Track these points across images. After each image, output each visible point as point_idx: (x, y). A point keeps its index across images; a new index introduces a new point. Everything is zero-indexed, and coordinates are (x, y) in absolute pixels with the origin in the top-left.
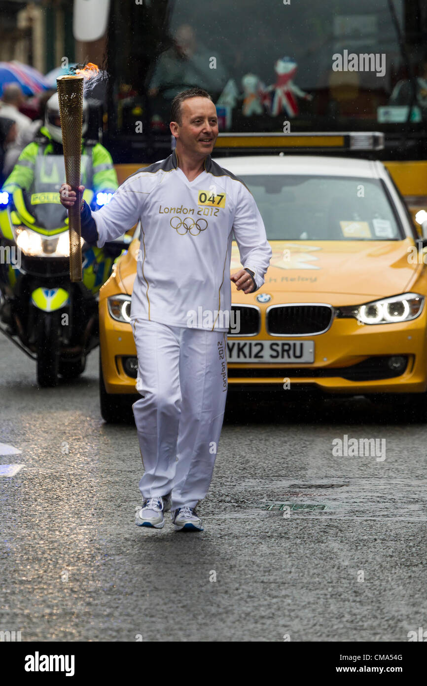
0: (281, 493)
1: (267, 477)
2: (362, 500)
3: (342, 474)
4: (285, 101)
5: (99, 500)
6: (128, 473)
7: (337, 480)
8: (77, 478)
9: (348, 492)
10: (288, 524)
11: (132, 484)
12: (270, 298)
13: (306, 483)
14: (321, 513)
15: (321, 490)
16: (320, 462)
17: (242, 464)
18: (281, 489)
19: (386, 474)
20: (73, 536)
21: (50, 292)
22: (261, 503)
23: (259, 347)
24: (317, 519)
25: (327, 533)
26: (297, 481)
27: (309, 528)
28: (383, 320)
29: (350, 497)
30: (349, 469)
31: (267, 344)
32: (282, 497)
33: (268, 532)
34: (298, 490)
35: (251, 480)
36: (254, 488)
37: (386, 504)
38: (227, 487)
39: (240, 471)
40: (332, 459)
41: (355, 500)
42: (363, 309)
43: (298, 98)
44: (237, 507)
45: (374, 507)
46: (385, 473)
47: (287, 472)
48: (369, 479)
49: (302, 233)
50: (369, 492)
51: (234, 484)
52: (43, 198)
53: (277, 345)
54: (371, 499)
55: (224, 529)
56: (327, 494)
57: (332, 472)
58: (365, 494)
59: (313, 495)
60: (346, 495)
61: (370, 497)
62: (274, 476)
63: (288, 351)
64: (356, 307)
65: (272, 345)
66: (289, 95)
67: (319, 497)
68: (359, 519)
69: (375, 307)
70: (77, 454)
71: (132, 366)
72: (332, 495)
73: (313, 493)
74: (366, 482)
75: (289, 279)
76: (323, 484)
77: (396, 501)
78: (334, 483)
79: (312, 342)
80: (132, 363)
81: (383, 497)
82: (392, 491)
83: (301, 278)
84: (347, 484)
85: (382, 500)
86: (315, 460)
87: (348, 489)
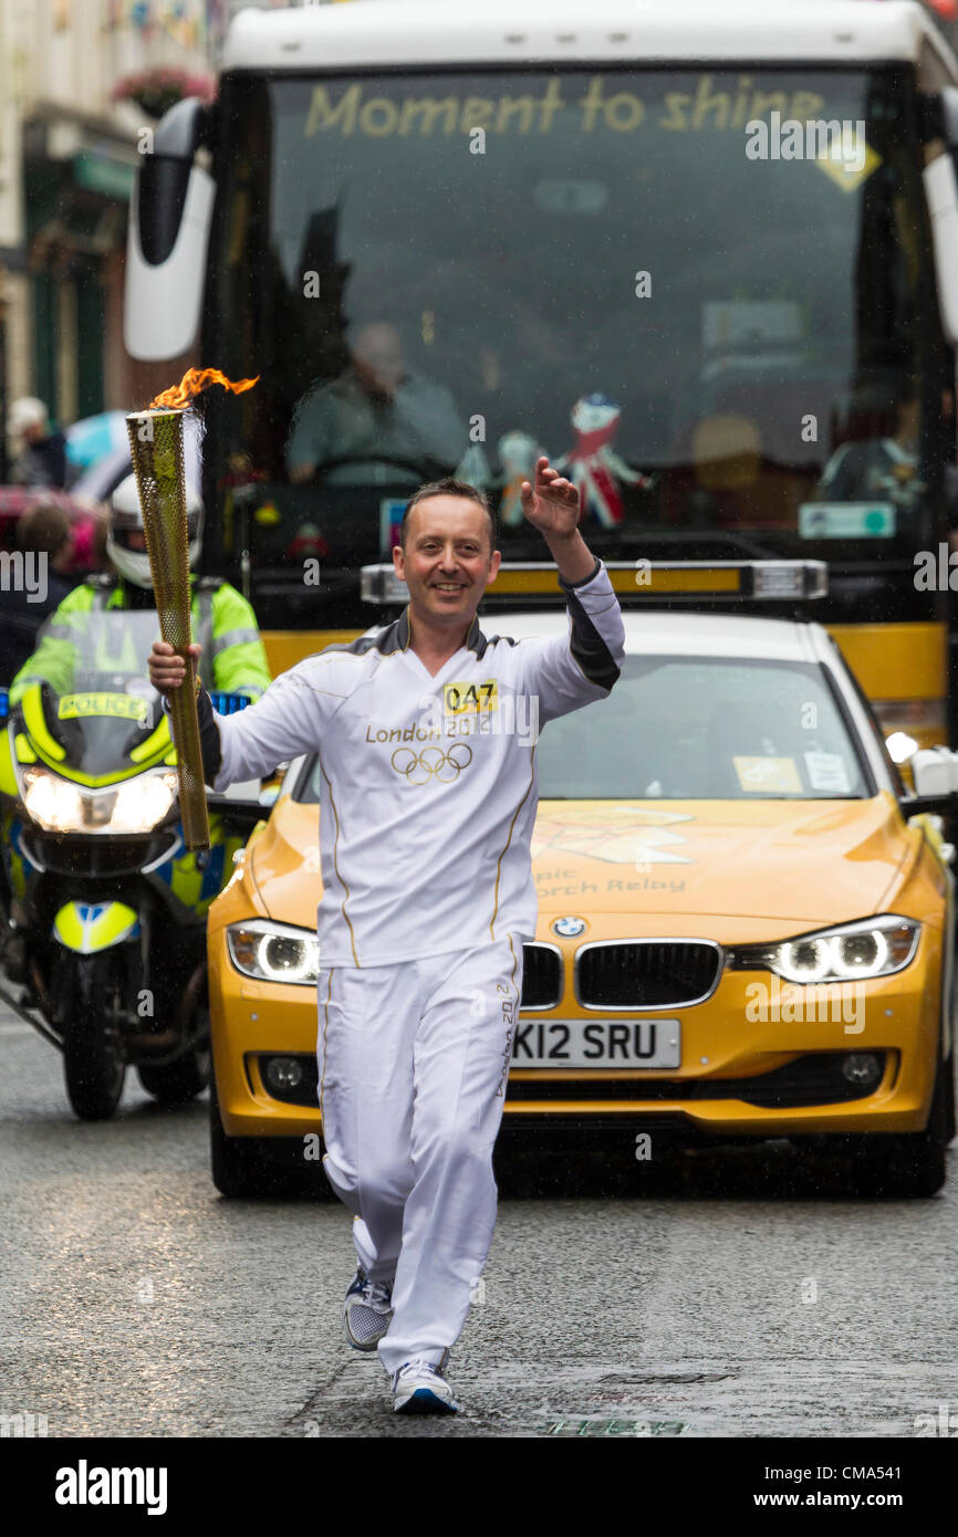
0: (581, 1395)
1: (550, 1355)
2: (769, 1411)
3: (723, 1351)
4: (593, 492)
5: (161, 1412)
6: (227, 1350)
7: (709, 1365)
8: (110, 1362)
9: (736, 1392)
11: (236, 1374)
12: (583, 927)
13: (640, 1371)
15: (674, 1387)
16: (671, 1323)
17: (490, 1328)
18: (582, 1385)
19: (825, 1351)
21: (91, 910)
22: (537, 1417)
23: (559, 1035)
26: (619, 1366)
28: (831, 974)
29: (741, 1403)
30: (737, 1338)
31: (577, 1027)
32: (583, 1403)
34: (620, 1387)
35: (512, 1365)
36: (519, 1382)
38: (457, 1381)
39: (487, 1344)
40: (701, 1316)
41: (753, 1411)
42: (787, 952)
43: (622, 483)
45: (797, 1426)
46: (821, 1347)
47: (597, 1346)
48: (784, 1363)
49: (648, 784)
50: (786, 1391)
51: (473, 1373)
52: (85, 704)
53: (600, 1029)
54: (791, 1407)
56: (689, 1396)
57: (700, 1346)
58: (776, 1396)
59: (655, 1400)
60: (732, 1399)
61: (789, 1404)
62: (565, 1356)
63: (623, 1042)
64: (774, 945)
65: (588, 1029)
66: (600, 477)
67: (671, 1404)
69: (813, 947)
70: (110, 1305)
71: (281, 1077)
72: (701, 1398)
73: (655, 1394)
74: (779, 1369)
75: (624, 885)
76: (680, 1373)
77: (847, 1412)
78: (705, 1371)
79: (676, 1023)
80: (281, 1070)
81: (818, 1403)
82: (839, 1390)
83: (650, 884)
84: (735, 1374)
85: (816, 1411)
86: (659, 1318)
87: (736, 1384)
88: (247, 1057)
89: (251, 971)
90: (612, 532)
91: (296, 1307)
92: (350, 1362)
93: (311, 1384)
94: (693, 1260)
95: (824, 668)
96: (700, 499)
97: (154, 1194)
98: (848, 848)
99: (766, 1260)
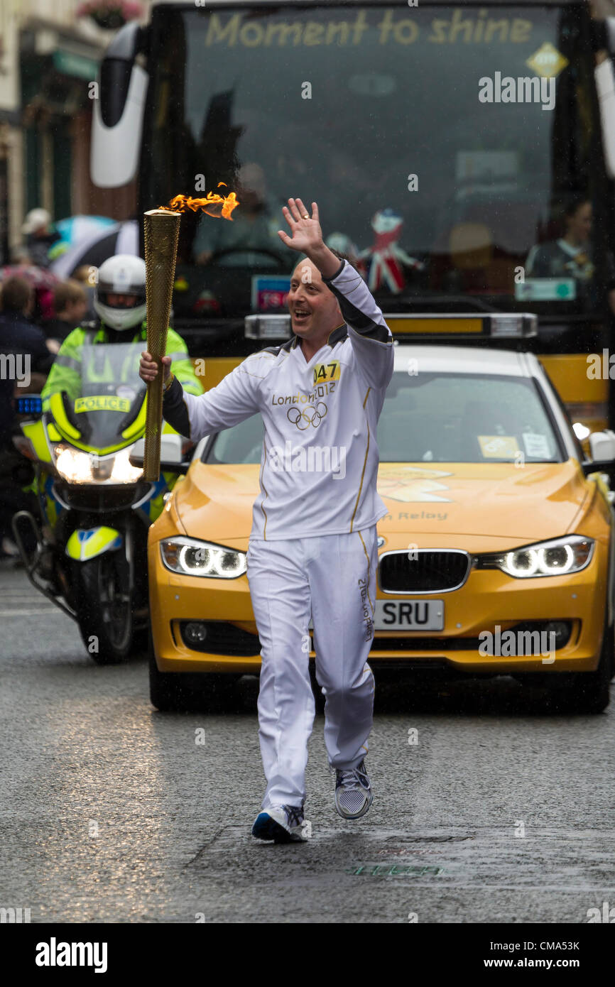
0: (374, 849)
2: (494, 860)
3: (465, 821)
4: (386, 271)
5: (104, 859)
7: (457, 830)
8: (72, 827)
9: (473, 848)
10: (385, 896)
12: (383, 541)
13: (412, 834)
14: (433, 879)
15: (433, 845)
16: (432, 804)
17: (316, 806)
18: (374, 843)
20: (65, 913)
21: (86, 533)
22: (345, 864)
24: (427, 888)
25: (443, 909)
26: (398, 831)
27: (416, 901)
28: (538, 572)
29: (476, 855)
30: (474, 814)
32: (375, 855)
33: (354, 908)
34: (399, 845)
37: (530, 865)
39: (313, 816)
40: (451, 799)
41: (483, 860)
42: (510, 557)
43: (404, 266)
44: (309, 869)
45: (512, 870)
47: (384, 818)
48: (504, 829)
49: (424, 452)
50: (505, 847)
52: (91, 404)
53: (393, 606)
54: (508, 858)
55: (290, 902)
56: (441, 851)
57: (451, 818)
58: (499, 851)
59: (421, 853)
60: (470, 852)
61: (507, 856)
62: (363, 824)
63: (408, 614)
64: (503, 554)
65: (387, 605)
66: (390, 263)
67: (431, 855)
68: (490, 889)
69: (527, 555)
70: (72, 790)
71: (193, 635)
72: (450, 852)
73: (421, 849)
74: (500, 833)
75: (409, 516)
76: (437, 836)
77: (544, 861)
78: (454, 834)
79: (441, 602)
80: (193, 630)
81: (526, 855)
82: (539, 847)
83: (425, 514)
84: (473, 836)
85: (525, 860)
86: (424, 800)
87: (473, 843)
88: (172, 622)
89: (175, 568)
90: (397, 296)
91: (191, 792)
92: (226, 828)
93: (200, 842)
94: (446, 763)
95: (535, 381)
96: (453, 275)
97: (100, 719)
98: (549, 494)
99: (493, 763)
